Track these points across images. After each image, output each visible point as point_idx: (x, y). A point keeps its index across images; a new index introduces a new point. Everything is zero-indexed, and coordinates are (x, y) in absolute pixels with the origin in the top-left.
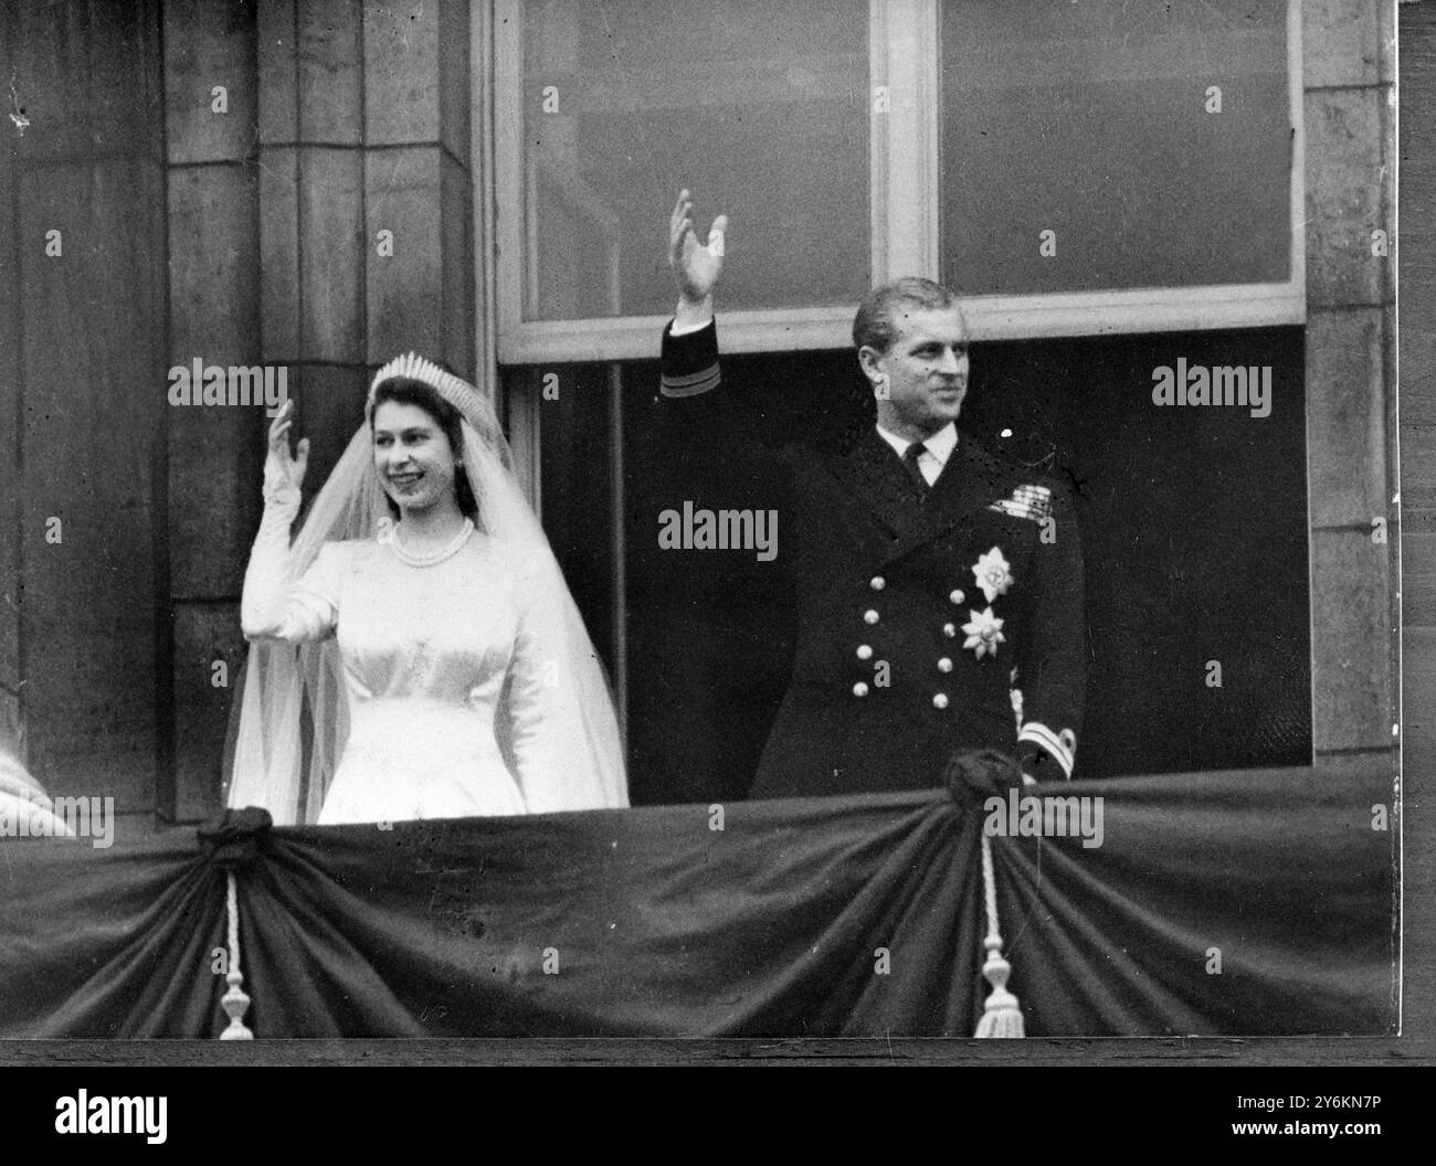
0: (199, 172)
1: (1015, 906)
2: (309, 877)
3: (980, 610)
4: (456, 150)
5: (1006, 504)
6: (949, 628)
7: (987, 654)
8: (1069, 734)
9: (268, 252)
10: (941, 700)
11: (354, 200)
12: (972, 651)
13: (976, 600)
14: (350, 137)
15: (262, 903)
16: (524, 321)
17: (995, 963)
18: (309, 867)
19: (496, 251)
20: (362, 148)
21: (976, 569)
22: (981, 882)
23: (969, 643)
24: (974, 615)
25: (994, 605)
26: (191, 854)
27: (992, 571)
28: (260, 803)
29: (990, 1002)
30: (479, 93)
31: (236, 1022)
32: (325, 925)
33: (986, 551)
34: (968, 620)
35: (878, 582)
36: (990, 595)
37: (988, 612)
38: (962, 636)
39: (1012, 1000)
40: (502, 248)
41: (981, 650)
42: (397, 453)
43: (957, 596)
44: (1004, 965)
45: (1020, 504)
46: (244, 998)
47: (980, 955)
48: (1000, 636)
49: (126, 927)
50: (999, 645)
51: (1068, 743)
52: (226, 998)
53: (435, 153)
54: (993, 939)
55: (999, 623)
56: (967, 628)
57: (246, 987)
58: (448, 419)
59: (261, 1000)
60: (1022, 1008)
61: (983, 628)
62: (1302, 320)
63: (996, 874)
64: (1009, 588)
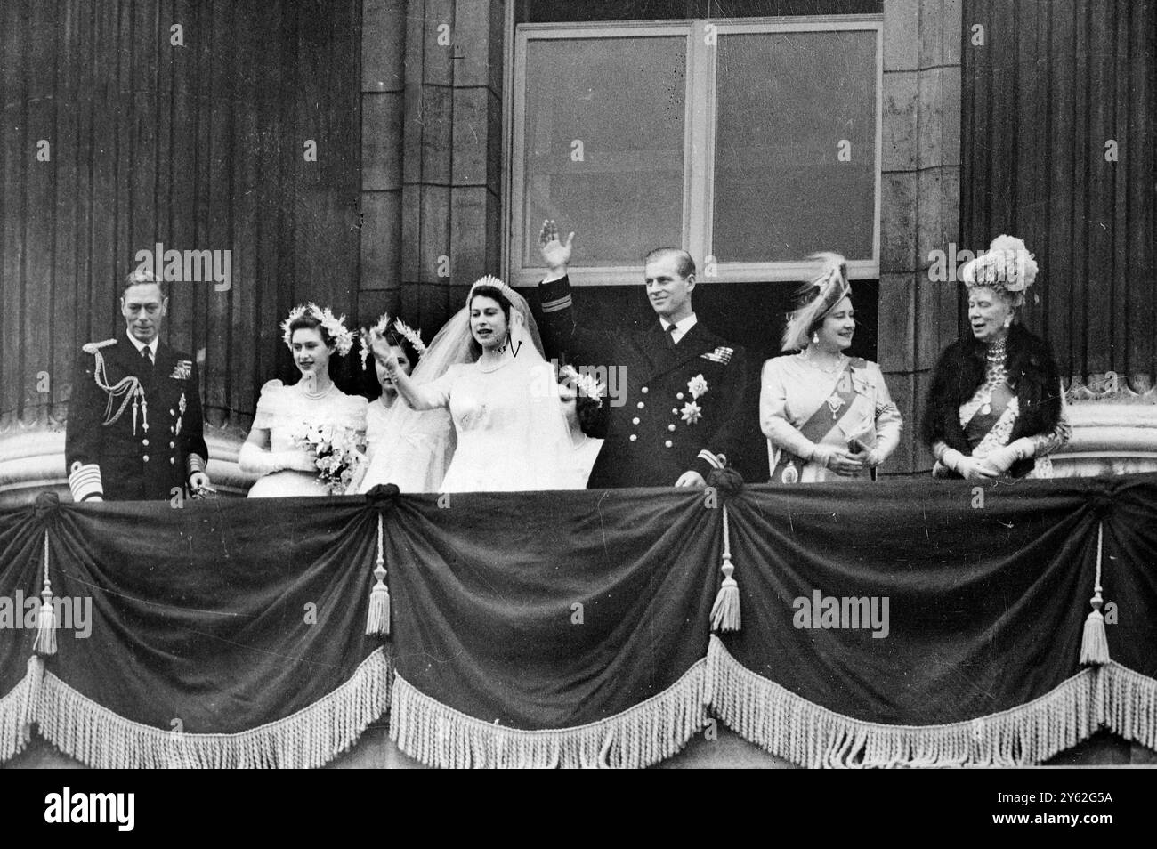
0: (375, 194)
1: (738, 541)
2: (416, 517)
3: (690, 403)
4: (494, 189)
5: (710, 355)
6: (675, 411)
7: (692, 423)
8: (723, 456)
9: (405, 232)
10: (669, 443)
11: (445, 210)
12: (685, 421)
13: (689, 398)
14: (446, 182)
15: (394, 527)
16: (523, 267)
17: (727, 566)
18: (416, 512)
19: (511, 235)
20: (451, 186)
21: (689, 384)
22: (722, 528)
23: (684, 418)
24: (687, 404)
25: (697, 400)
26: (362, 504)
27: (698, 385)
28: (393, 482)
29: (724, 583)
30: (505, 164)
31: (380, 582)
32: (422, 538)
33: (695, 376)
34: (684, 407)
35: (645, 390)
36: (695, 396)
37: (694, 404)
38: (681, 414)
39: (734, 583)
40: (514, 233)
41: (689, 421)
42: (482, 318)
43: (680, 396)
44: (731, 566)
45: (716, 356)
46: (384, 571)
47: (720, 561)
48: (699, 415)
49: (334, 536)
50: (699, 419)
51: (721, 460)
52: (376, 571)
53: (484, 189)
54: (727, 554)
55: (699, 409)
56: (682, 410)
57: (385, 566)
58: (505, 305)
59: (392, 571)
60: (739, 586)
61: (691, 410)
62: (878, 277)
63: (729, 523)
64: (706, 393)
